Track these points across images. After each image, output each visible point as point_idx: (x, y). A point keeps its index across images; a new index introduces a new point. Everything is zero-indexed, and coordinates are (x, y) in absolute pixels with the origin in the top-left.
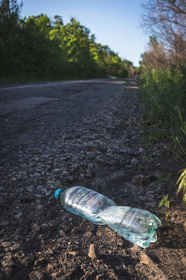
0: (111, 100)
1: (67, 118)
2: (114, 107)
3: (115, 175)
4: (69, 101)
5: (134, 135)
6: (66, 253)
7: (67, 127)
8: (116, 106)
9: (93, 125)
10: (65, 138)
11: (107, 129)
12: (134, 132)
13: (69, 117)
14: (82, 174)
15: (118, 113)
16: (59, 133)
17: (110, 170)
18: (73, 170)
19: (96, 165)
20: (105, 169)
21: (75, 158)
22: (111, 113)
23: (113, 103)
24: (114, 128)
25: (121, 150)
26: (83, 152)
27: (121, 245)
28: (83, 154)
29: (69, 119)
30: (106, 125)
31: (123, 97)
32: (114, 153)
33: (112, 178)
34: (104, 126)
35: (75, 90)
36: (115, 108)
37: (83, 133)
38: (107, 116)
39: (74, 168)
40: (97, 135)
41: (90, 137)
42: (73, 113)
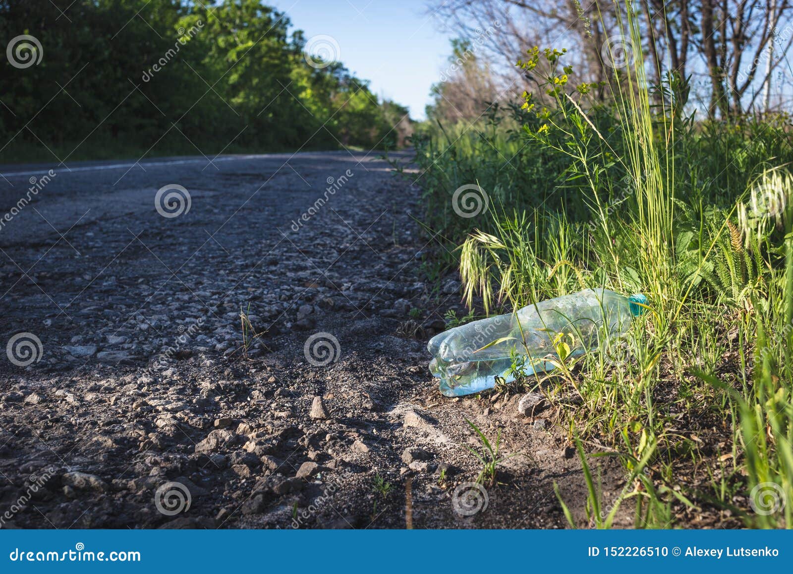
0: (350, 197)
1: (240, 230)
2: (356, 210)
3: (359, 325)
4: (239, 197)
5: (404, 261)
6: (269, 413)
7: (243, 246)
8: (362, 208)
9: (306, 244)
10: (243, 265)
11: (340, 251)
12: (405, 257)
13: (246, 229)
14: (287, 322)
15: (367, 222)
16: (226, 257)
17: (350, 318)
18: (267, 314)
19: (317, 308)
20: (338, 315)
21: (270, 296)
22: (351, 222)
23: (355, 203)
24: (356, 248)
25: (374, 285)
26: (286, 287)
27: (370, 408)
28: (287, 290)
29: (245, 232)
30: (337, 244)
31: (380, 191)
32: (356, 290)
33: (352, 328)
34: (333, 245)
35: (256, 175)
36: (361, 213)
37: (284, 258)
38: (340, 227)
39: (269, 311)
40: (317, 260)
41: (302, 263)
42: (254, 221)
